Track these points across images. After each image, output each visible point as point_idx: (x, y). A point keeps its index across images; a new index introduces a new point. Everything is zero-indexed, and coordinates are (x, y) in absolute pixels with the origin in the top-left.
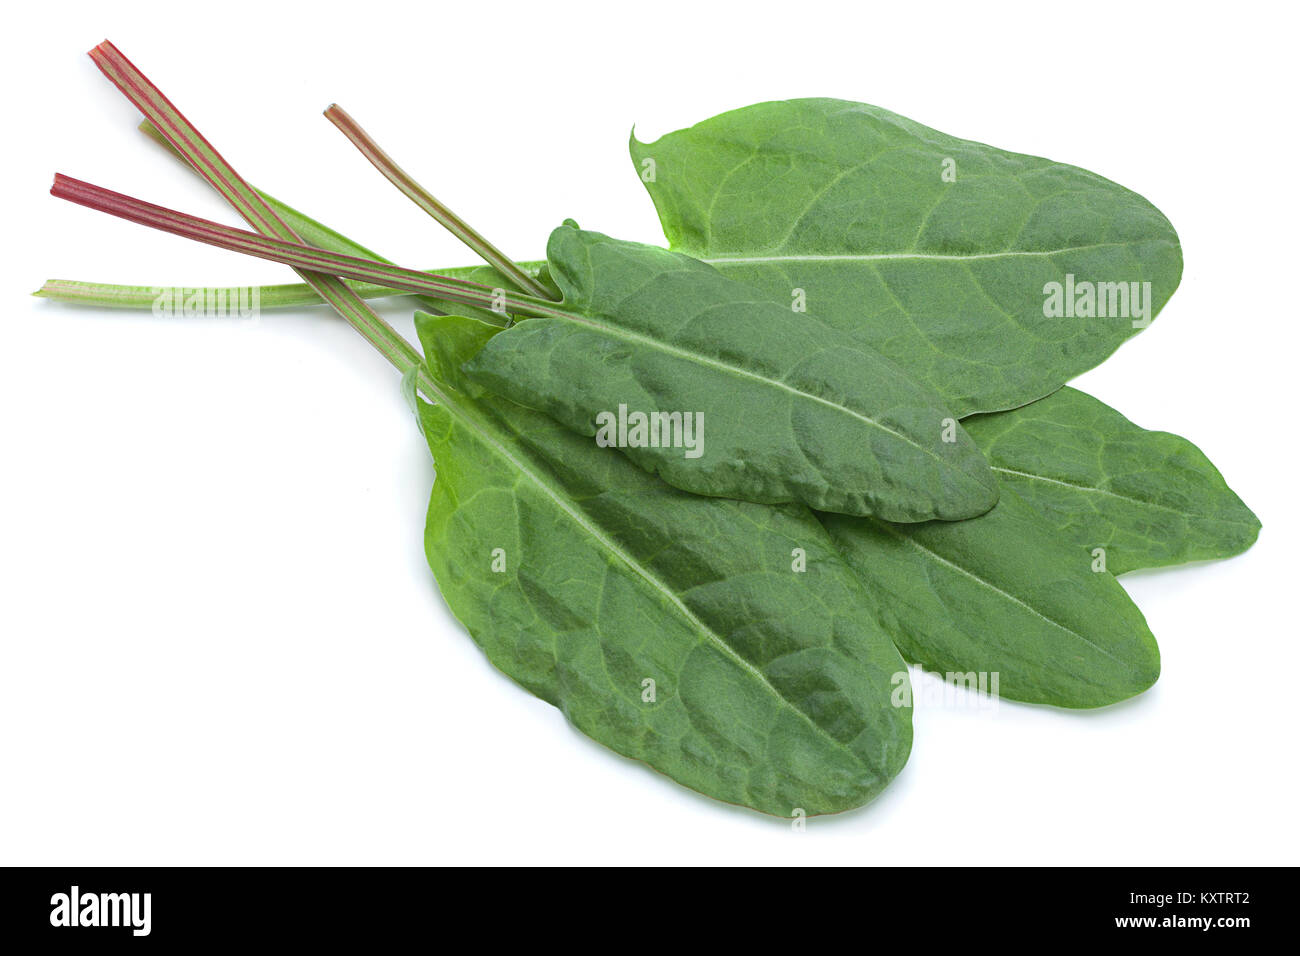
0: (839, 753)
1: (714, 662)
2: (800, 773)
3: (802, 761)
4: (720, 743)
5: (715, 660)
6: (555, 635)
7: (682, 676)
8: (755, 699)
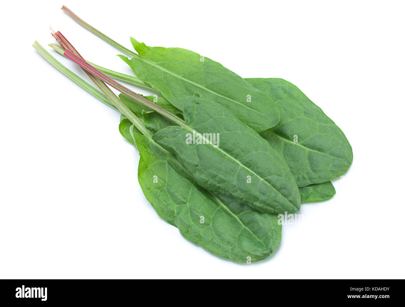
0: (259, 242)
1: (223, 214)
2: (246, 249)
3: (246, 245)
4: (222, 240)
5: (223, 213)
6: (176, 206)
7: (213, 218)
8: (234, 225)
